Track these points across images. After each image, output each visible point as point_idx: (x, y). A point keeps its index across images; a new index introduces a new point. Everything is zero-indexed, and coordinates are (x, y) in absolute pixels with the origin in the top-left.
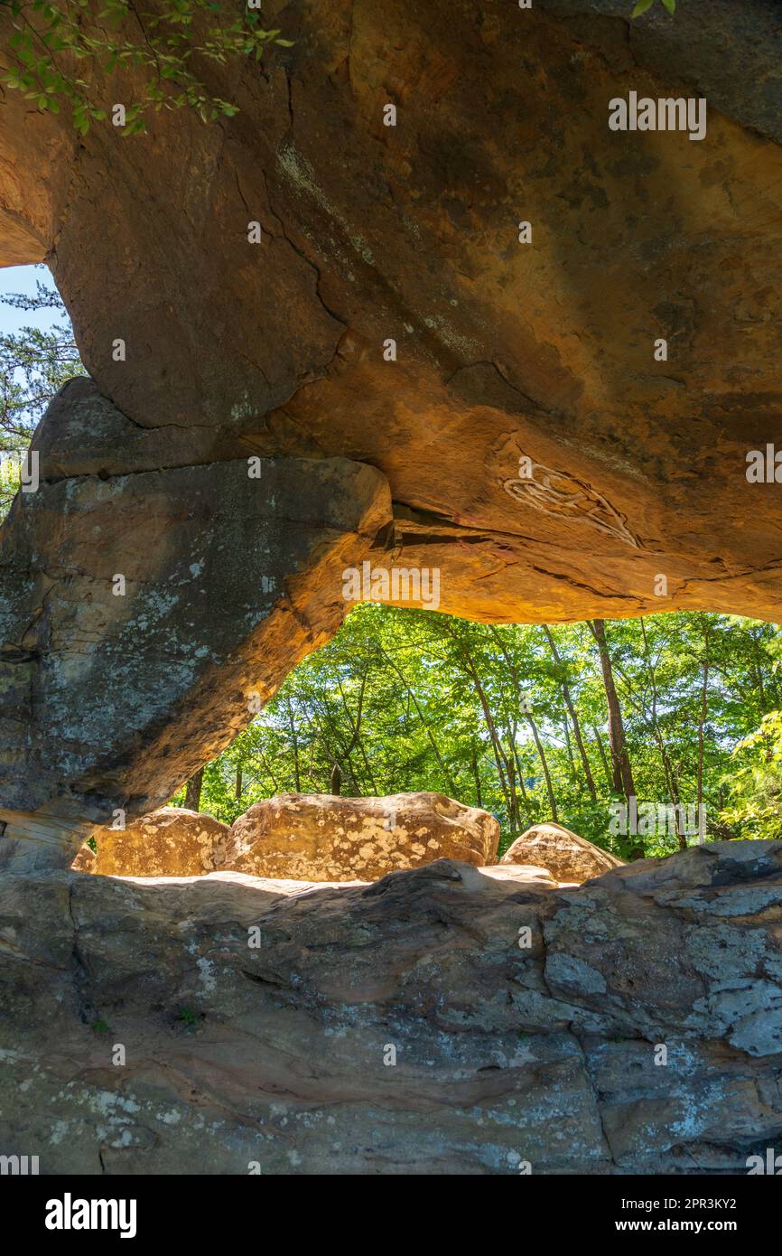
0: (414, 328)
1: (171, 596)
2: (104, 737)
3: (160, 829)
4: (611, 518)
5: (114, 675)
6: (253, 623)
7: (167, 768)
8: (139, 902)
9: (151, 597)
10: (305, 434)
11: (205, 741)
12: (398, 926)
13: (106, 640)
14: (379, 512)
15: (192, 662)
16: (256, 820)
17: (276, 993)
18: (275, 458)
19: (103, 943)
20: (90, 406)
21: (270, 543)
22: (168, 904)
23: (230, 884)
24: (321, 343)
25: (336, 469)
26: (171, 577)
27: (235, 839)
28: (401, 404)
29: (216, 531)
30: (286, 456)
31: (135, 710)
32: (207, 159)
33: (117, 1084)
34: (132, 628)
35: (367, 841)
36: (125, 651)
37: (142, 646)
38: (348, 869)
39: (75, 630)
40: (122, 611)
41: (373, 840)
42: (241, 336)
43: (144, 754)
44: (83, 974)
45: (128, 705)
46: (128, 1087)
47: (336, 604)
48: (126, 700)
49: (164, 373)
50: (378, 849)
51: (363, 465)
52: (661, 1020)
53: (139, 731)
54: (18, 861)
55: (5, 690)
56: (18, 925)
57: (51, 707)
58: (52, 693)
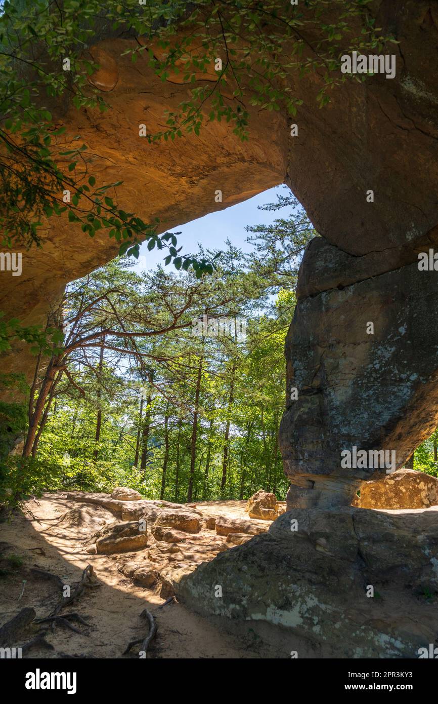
1: (391, 347)
2: (364, 431)
3: (396, 481)
5: (365, 396)
7: (401, 446)
8: (392, 524)
9: (379, 349)
11: (421, 429)
13: (358, 377)
15: (409, 384)
19: (374, 548)
20: (325, 251)
22: (409, 525)
26: (389, 337)
29: (410, 306)
31: (379, 414)
32: (360, 100)
33: (390, 630)
34: (371, 368)
36: (369, 382)
37: (378, 378)
39: (340, 374)
40: (364, 360)
42: (402, 192)
43: (387, 439)
44: (364, 565)
45: (375, 412)
46: (396, 633)
48: (373, 409)
53: (383, 426)
54: (322, 502)
55: (307, 410)
56: (327, 537)
57: (332, 417)
58: (332, 409)
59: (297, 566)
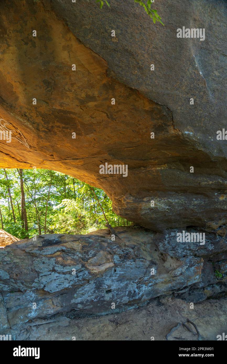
4: (23, 139)
52: (25, 285)
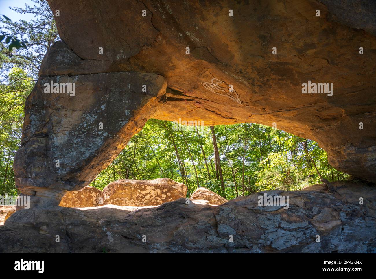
0: (183, 35)
1: (95, 116)
2: (73, 162)
3: (79, 192)
4: (235, 95)
5: (75, 141)
6: (122, 125)
7: (92, 172)
8: (85, 215)
9: (87, 116)
10: (141, 65)
11: (105, 163)
12: (169, 219)
13: (72, 130)
14: (163, 91)
15: (102, 137)
16: (111, 188)
17: (133, 241)
18: (130, 72)
19: (75, 229)
20: (64, 51)
21: (128, 100)
22: (93, 216)
23: (112, 208)
24: (150, 37)
25: (150, 77)
26: (94, 110)
27: (104, 194)
28: (174, 58)
29: (110, 95)
30: (134, 71)
31: (83, 153)
34: (81, 126)
35: (148, 194)
36: (79, 134)
37: (85, 132)
38: (142, 203)
39: (61, 127)
40: (78, 120)
41: (150, 193)
42: (122, 32)
43: (86, 167)
44: (69, 239)
45: (81, 152)
47: (145, 119)
48: (80, 150)
49: (93, 42)
50: (151, 196)
51: (159, 76)
52: (252, 242)
53: (85, 160)
54: (41, 204)
55: (37, 147)
56: (47, 225)
57: (54, 152)
58: (53, 148)
59: (28, 244)
